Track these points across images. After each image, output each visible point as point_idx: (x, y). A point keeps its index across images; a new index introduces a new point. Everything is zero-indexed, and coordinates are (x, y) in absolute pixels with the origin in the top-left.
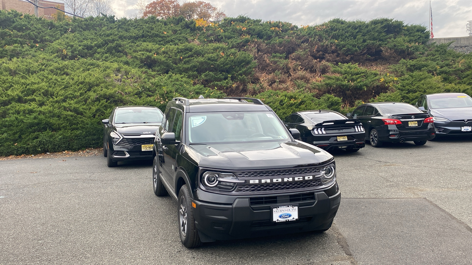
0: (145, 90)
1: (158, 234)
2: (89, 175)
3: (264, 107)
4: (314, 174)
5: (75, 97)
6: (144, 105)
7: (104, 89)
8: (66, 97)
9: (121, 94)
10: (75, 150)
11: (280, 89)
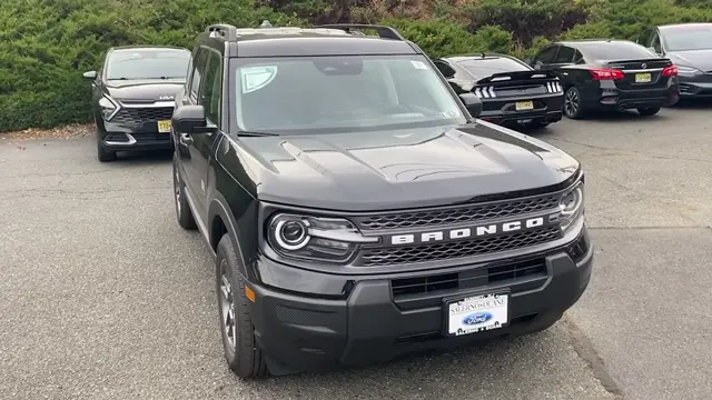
0: (167, 17)
1: (177, 335)
2: (58, 178)
3: (402, 45)
4: (545, 212)
5: (39, 30)
6: (165, 44)
7: (92, 16)
8: (22, 31)
9: (124, 24)
10: (46, 127)
11: (407, 16)
